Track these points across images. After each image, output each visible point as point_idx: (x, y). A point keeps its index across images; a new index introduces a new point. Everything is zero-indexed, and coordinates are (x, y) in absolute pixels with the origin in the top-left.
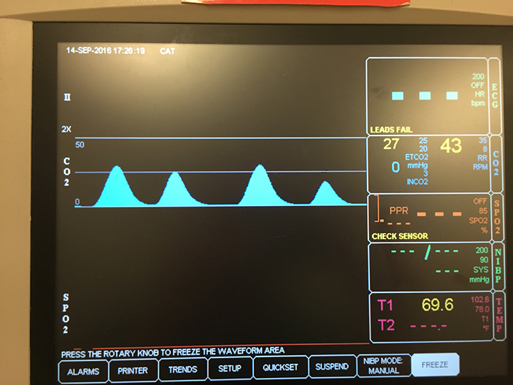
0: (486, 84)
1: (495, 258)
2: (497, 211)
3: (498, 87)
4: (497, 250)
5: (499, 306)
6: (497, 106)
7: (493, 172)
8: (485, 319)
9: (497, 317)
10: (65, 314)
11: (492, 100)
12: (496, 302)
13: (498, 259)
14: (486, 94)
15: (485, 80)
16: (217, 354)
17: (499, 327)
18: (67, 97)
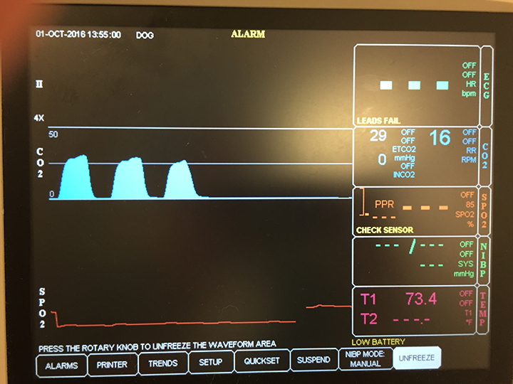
0: (478, 74)
1: (480, 252)
2: (484, 205)
3: (490, 77)
4: (482, 244)
5: (483, 300)
6: (488, 96)
7: (482, 165)
8: (469, 313)
9: (481, 311)
10: (42, 308)
11: (483, 90)
12: (480, 296)
13: (483, 253)
14: (478, 84)
15: (476, 68)
17: (482, 321)
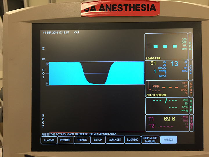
0: (187, 42)
1: (190, 103)
2: (191, 87)
3: (191, 43)
4: (191, 100)
5: (191, 120)
6: (191, 50)
7: (189, 73)
8: (186, 124)
9: (191, 124)
10: (43, 121)
11: (189, 48)
12: (190, 118)
13: (191, 103)
14: (187, 46)
15: (187, 41)
16: (94, 135)
17: (191, 127)
18: (43, 49)
